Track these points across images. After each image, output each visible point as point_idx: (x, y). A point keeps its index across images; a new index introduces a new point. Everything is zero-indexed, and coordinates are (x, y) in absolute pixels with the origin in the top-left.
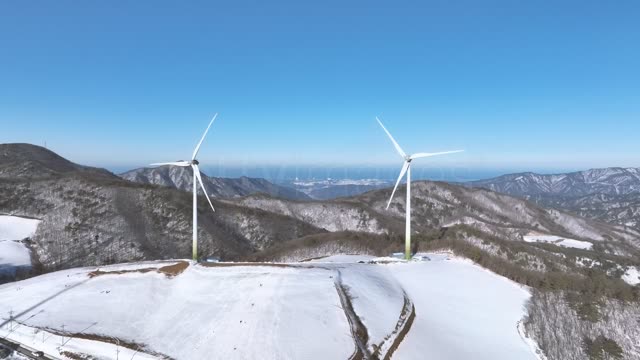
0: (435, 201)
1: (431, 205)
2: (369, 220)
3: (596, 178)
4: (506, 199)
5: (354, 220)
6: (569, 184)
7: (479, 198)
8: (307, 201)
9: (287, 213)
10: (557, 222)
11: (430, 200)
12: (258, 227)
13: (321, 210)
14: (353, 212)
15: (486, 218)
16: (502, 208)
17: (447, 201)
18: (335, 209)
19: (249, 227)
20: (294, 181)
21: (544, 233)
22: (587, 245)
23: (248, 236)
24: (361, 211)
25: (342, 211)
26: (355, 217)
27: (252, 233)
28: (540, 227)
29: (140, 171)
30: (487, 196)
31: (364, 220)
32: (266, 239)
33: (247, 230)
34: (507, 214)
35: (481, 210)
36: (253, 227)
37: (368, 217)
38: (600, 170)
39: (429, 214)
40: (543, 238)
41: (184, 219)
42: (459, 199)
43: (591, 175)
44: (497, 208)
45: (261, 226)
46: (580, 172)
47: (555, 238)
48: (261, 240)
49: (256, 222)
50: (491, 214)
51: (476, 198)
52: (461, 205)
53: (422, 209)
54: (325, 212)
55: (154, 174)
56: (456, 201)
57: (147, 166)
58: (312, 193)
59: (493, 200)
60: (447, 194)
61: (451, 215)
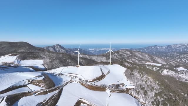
0: (125, 55)
1: (124, 56)
3: (175, 47)
4: (143, 54)
6: (168, 49)
7: (137, 54)
8: (94, 55)
9: (89, 58)
10: (156, 59)
11: (124, 54)
13: (97, 57)
14: (105, 58)
15: (138, 59)
16: (142, 56)
17: (128, 55)
18: (100, 57)
19: (82, 61)
20: (89, 49)
21: (151, 62)
22: (160, 65)
23: (82, 63)
25: (102, 57)
26: (105, 59)
28: (151, 61)
29: (47, 47)
30: (139, 53)
31: (107, 60)
34: (143, 58)
35: (137, 57)
38: (177, 45)
39: (124, 58)
40: (150, 63)
41: (70, 60)
42: (131, 54)
43: (174, 46)
44: (141, 56)
45: (85, 61)
46: (171, 45)
47: (154, 63)
48: (85, 64)
50: (139, 58)
51: (136, 54)
52: (132, 55)
53: (122, 57)
55: (51, 48)
56: (131, 55)
57: (49, 46)
58: (94, 52)
59: (140, 54)
60: (129, 53)
61: (129, 58)
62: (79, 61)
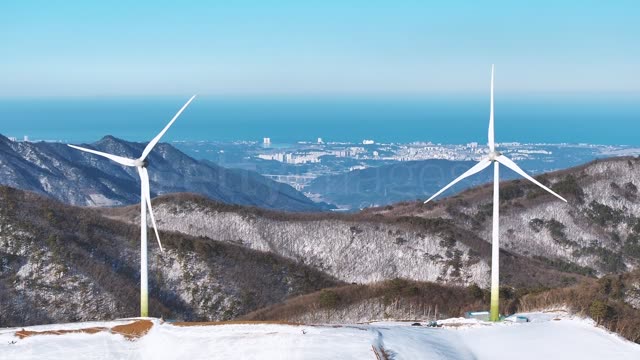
2: (469, 263)
5: (430, 265)
8: (312, 215)
9: (259, 245)
12: (206, 279)
13: (346, 239)
14: (431, 244)
18: (384, 235)
19: (187, 276)
20: (259, 147)
23: (187, 298)
24: (451, 242)
25: (400, 241)
26: (434, 258)
27: (195, 291)
31: (457, 264)
32: (227, 303)
33: (183, 286)
36: (196, 277)
37: (465, 257)
41: (52, 260)
45: (213, 275)
48: (215, 307)
49: (201, 266)
53: (616, 237)
54: (357, 244)
58: (315, 185)
62: (150, 273)
